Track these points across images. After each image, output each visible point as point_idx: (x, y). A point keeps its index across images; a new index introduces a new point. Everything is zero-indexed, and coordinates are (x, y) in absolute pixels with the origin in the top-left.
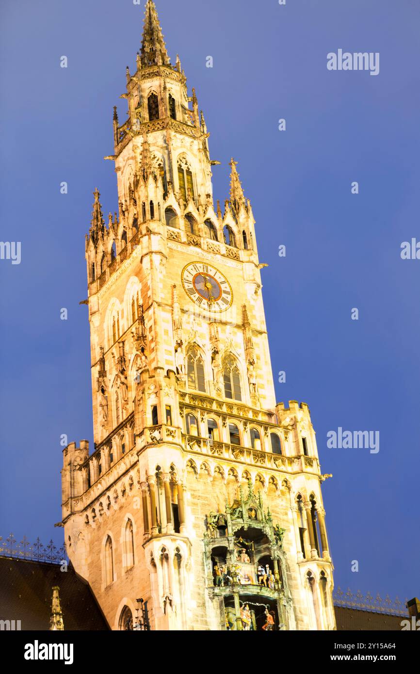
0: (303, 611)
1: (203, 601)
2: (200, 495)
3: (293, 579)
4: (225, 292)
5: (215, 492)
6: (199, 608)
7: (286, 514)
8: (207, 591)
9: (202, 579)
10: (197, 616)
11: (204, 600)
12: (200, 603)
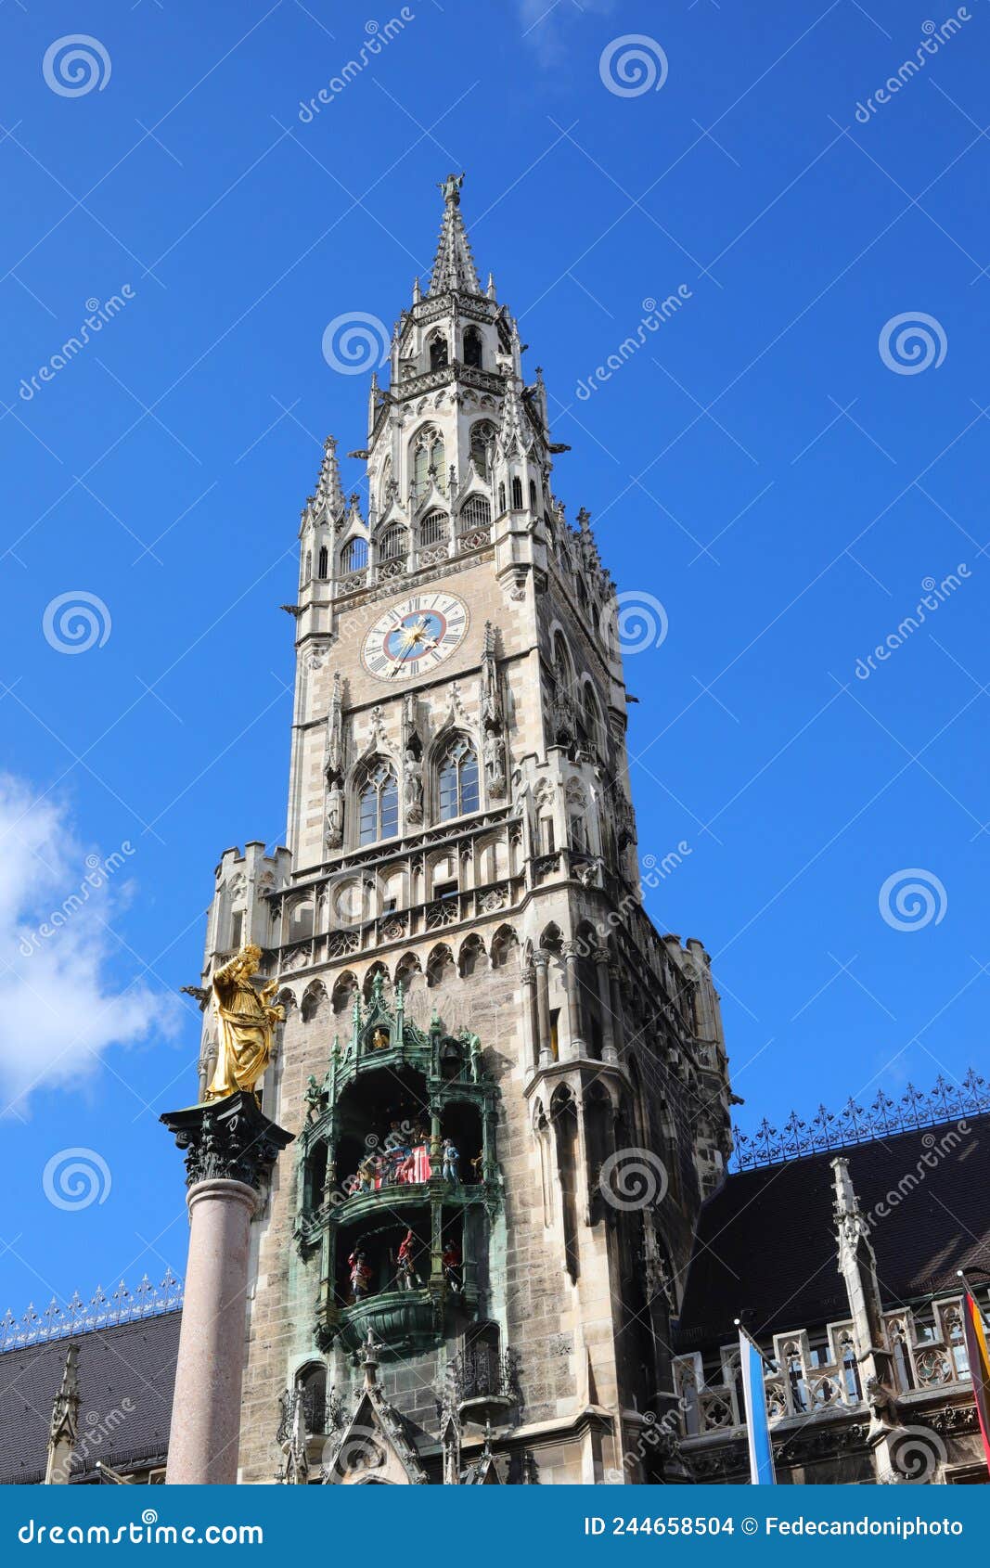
0: (529, 1199)
1: (285, 1267)
2: (308, 1049)
3: (511, 1134)
4: (453, 623)
5: (342, 1030)
6: (272, 1287)
7: (509, 998)
8: (296, 1244)
9: (287, 1222)
10: (266, 1305)
11: (288, 1265)
12: (277, 1275)
